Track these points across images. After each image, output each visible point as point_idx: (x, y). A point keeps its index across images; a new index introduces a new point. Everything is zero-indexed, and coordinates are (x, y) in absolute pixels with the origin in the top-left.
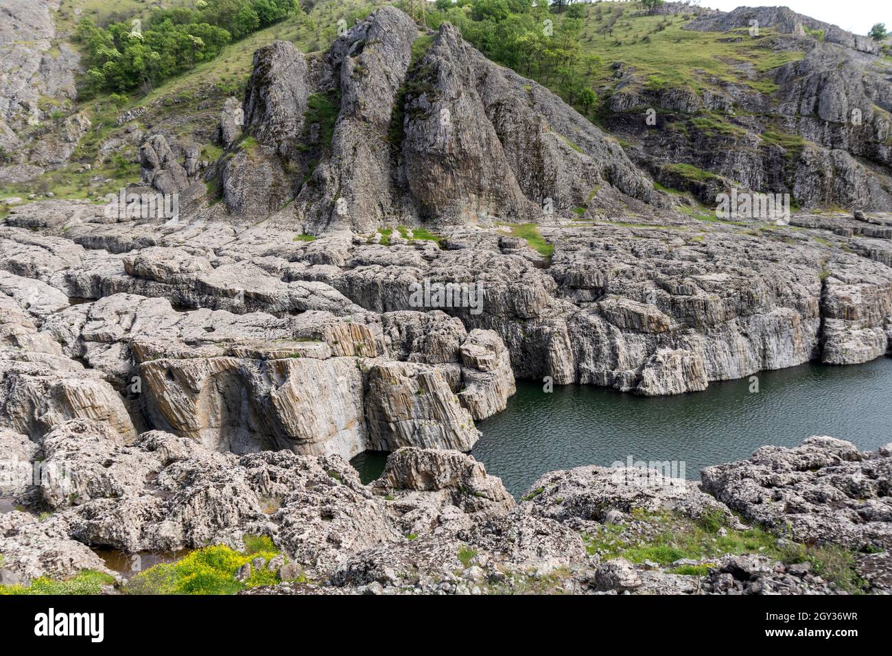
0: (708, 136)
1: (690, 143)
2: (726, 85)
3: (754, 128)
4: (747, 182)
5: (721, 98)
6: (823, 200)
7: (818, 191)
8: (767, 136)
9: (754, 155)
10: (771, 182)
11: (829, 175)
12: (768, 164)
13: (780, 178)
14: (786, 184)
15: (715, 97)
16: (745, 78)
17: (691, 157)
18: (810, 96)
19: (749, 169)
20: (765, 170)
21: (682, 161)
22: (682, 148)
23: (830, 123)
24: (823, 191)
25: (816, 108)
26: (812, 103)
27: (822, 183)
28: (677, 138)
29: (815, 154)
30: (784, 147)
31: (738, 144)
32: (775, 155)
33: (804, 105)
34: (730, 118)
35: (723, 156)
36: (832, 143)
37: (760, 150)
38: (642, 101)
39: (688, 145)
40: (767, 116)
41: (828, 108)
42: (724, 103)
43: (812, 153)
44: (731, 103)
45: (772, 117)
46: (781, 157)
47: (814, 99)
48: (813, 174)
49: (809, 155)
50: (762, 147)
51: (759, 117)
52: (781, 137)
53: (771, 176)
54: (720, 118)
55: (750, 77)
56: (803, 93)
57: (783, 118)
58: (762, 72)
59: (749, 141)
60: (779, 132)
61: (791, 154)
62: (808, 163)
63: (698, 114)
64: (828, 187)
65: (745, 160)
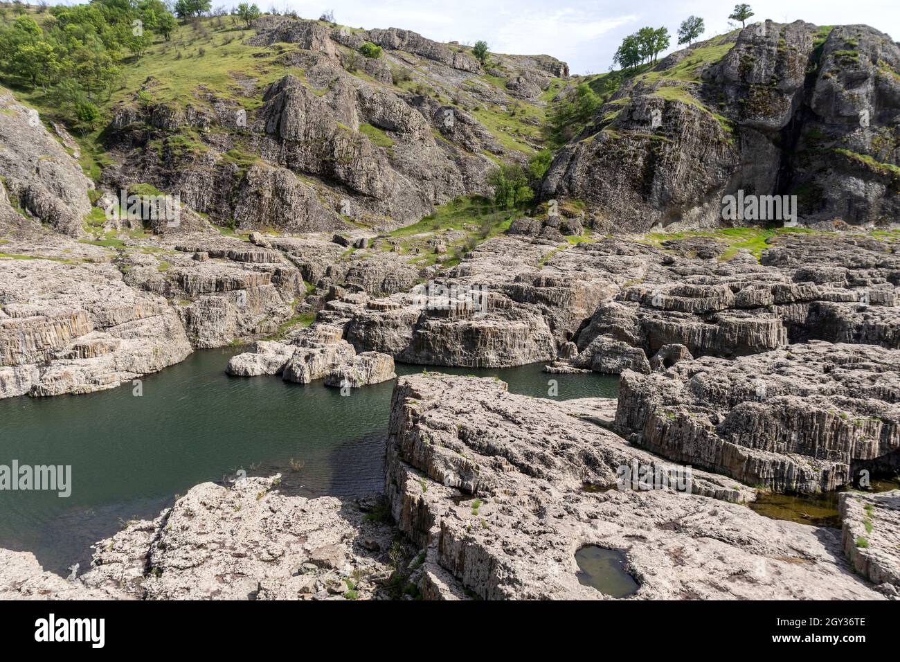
0: (175, 155)
1: (161, 162)
2: (215, 102)
3: (221, 146)
4: (194, 203)
5: (203, 114)
6: (259, 221)
7: (255, 212)
8: (229, 154)
9: (207, 175)
10: (217, 203)
11: (267, 195)
12: (218, 183)
13: (227, 198)
14: (231, 205)
15: (198, 113)
16: (240, 94)
17: (156, 176)
18: (276, 113)
19: (197, 190)
20: (215, 189)
21: (148, 181)
22: (152, 167)
23: (287, 140)
24: (260, 211)
25: (278, 128)
26: (276, 121)
27: (260, 203)
28: (151, 156)
29: (259, 173)
30: (239, 166)
31: (195, 164)
32: (227, 174)
33: (270, 123)
34: (203, 136)
35: (179, 174)
36: (287, 162)
37: (215, 169)
38: (139, 118)
39: (158, 164)
40: (239, 133)
41: (285, 127)
42: (204, 120)
43: (256, 172)
44: (209, 120)
45: (243, 135)
46: (233, 176)
47: (277, 116)
48: (252, 193)
49: (253, 175)
50: (218, 166)
51: (232, 134)
52: (241, 155)
53: (219, 196)
54: (195, 135)
55: (246, 93)
56: (272, 111)
57: (250, 136)
58: (259, 88)
59: (207, 159)
60: (244, 150)
61: (241, 174)
62: (250, 183)
63: (178, 131)
64: (266, 208)
65: (195, 180)
